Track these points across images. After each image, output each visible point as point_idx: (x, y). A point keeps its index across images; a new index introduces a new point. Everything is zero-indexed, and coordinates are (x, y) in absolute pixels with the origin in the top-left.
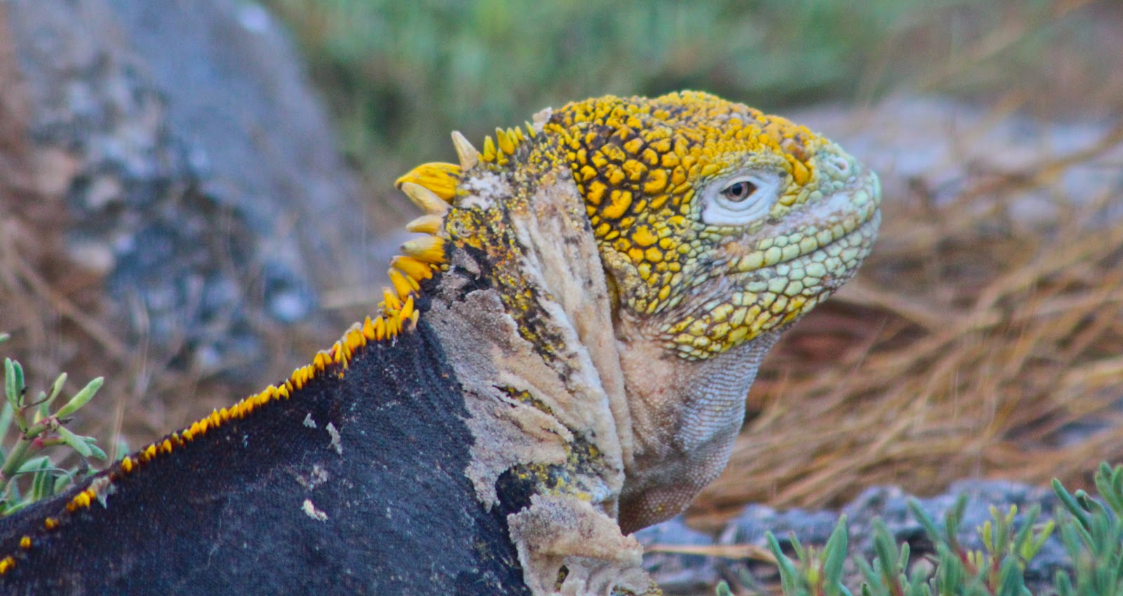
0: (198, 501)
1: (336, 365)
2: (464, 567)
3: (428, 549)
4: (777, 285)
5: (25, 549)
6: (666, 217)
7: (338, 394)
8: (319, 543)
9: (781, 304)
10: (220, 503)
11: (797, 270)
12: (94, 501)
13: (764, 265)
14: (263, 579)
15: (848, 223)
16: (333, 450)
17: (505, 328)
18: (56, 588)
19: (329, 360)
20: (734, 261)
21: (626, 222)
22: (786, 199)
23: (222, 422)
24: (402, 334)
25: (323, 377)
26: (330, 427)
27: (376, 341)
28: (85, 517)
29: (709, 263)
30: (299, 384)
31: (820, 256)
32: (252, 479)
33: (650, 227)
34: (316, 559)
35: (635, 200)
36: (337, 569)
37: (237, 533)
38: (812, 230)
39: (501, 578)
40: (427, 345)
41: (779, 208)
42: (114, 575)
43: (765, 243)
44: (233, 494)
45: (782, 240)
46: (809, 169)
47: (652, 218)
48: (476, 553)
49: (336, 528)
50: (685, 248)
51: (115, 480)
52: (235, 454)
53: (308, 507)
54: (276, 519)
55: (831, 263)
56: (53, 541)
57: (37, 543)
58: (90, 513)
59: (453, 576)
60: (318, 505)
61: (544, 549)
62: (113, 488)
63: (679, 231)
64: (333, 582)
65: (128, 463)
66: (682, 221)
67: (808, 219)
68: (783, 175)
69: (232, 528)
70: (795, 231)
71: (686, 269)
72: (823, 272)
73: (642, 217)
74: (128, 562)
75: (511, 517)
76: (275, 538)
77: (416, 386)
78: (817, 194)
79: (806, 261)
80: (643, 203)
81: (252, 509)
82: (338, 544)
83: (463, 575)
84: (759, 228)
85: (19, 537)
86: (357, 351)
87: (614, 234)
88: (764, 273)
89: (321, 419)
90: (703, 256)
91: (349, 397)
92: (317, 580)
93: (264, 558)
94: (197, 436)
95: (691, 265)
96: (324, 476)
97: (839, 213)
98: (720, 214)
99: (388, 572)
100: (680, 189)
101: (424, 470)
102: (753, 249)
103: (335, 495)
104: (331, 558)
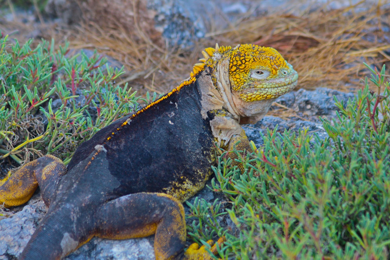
0: (148, 121)
1: (177, 91)
2: (201, 132)
3: (194, 129)
4: (265, 92)
5: (113, 135)
6: (243, 74)
7: (177, 96)
8: (171, 130)
9: (265, 96)
10: (153, 122)
11: (270, 90)
12: (127, 124)
13: (262, 88)
14: (160, 138)
15: (282, 84)
16: (176, 108)
17: (211, 84)
18: (119, 142)
19: (176, 90)
20: (256, 85)
21: (234, 73)
22: (270, 76)
23: (153, 105)
24: (192, 84)
25: (174, 94)
26: (176, 103)
27: (186, 85)
28: (125, 127)
29: (250, 85)
30: (169, 96)
31: (276, 89)
32: (159, 116)
33: (239, 75)
34: (170, 133)
35: (237, 69)
36: (175, 135)
37: (156, 128)
38: (274, 84)
39: (208, 133)
40: (196, 86)
41: (268, 78)
42: (131, 139)
43: (263, 84)
44: (155, 119)
45: (268, 84)
46: (276, 72)
47: (240, 73)
48: (203, 128)
49: (175, 126)
50: (245, 81)
51: (131, 119)
52: (156, 111)
53: (170, 122)
54: (163, 125)
55: (278, 91)
56: (119, 133)
57: (115, 133)
58: (126, 126)
59: (199, 134)
60: (172, 122)
61: (217, 127)
62: (131, 121)
63: (245, 77)
64: (174, 138)
65: (134, 115)
66: (246, 75)
67: (274, 81)
68: (270, 72)
69: (155, 127)
70: (271, 83)
71: (245, 85)
72: (276, 92)
73: (238, 73)
74: (134, 136)
75: (210, 121)
76: (163, 129)
77: (193, 94)
78: (277, 77)
79: (272, 89)
80: (238, 70)
81: (159, 123)
82: (175, 130)
83: (200, 133)
84: (263, 81)
85: (112, 132)
86: (182, 88)
87: (232, 74)
88: (262, 89)
89: (174, 102)
90: (249, 83)
91: (179, 97)
92: (171, 138)
93: (160, 134)
94: (148, 108)
95: (246, 84)
96: (174, 114)
97: (281, 82)
98: (255, 76)
99: (185, 135)
100: (246, 69)
101: (193, 111)
102: (260, 84)
103: (175, 119)
104: (174, 133)
